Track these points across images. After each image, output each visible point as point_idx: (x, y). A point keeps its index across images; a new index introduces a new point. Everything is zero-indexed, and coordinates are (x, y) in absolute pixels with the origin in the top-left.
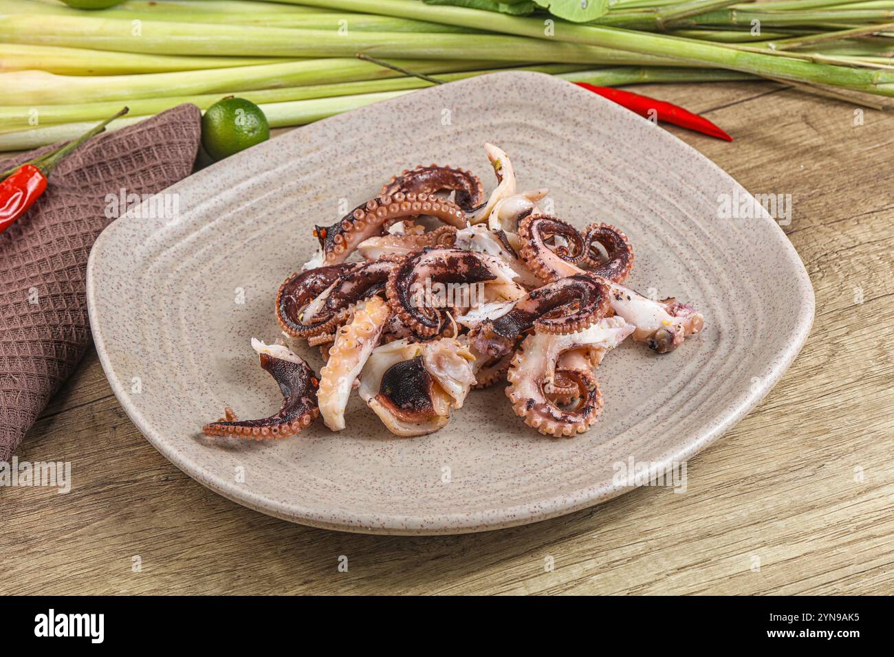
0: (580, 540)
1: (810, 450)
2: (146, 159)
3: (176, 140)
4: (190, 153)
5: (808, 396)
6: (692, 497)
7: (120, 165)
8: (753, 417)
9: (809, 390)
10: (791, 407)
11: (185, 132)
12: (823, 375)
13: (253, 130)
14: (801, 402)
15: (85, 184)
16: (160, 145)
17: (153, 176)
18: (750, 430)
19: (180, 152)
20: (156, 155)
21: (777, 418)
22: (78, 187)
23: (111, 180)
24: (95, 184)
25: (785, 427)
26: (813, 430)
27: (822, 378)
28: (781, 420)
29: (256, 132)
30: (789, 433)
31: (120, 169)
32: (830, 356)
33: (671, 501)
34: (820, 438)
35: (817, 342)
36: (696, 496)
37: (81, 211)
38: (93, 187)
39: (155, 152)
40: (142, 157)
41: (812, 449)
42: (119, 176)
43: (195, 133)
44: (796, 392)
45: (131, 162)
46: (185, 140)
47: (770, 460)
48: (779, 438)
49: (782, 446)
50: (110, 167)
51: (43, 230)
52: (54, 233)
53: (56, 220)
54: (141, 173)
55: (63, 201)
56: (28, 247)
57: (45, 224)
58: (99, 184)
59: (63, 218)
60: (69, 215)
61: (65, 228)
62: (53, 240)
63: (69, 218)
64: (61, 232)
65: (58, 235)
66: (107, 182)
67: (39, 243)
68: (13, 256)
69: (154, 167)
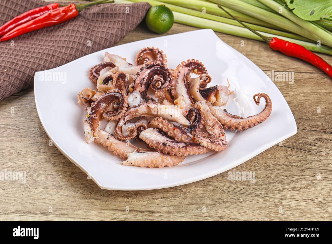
0: (150, 214)
1: (265, 218)
2: (117, 17)
5: (283, 198)
6: (204, 216)
7: (108, 16)
8: (255, 197)
9: (286, 195)
10: (273, 199)
11: (136, 12)
12: (297, 192)
13: (164, 20)
14: (279, 199)
15: (93, 19)
18: (250, 201)
19: (130, 19)
20: (121, 17)
21: (264, 201)
22: (91, 19)
23: (103, 21)
25: (264, 205)
26: (273, 211)
27: (295, 193)
28: (265, 202)
30: (263, 208)
31: (108, 18)
32: (306, 186)
33: (196, 215)
34: (273, 215)
35: (307, 179)
36: (206, 217)
37: (82, 28)
38: (95, 21)
41: (266, 218)
42: (106, 21)
44: (280, 194)
45: (112, 16)
46: (135, 15)
47: (247, 215)
48: (257, 209)
49: (256, 212)
50: (105, 16)
51: (64, 30)
52: (67, 32)
53: (71, 28)
54: (113, 22)
55: (79, 22)
56: (56, 34)
57: (67, 28)
58: (98, 21)
59: (74, 28)
60: (77, 28)
61: (72, 32)
62: (65, 34)
63: (76, 29)
64: (69, 33)
65: (68, 34)
66: (101, 21)
67: (60, 34)
68: (49, 36)
69: (119, 21)
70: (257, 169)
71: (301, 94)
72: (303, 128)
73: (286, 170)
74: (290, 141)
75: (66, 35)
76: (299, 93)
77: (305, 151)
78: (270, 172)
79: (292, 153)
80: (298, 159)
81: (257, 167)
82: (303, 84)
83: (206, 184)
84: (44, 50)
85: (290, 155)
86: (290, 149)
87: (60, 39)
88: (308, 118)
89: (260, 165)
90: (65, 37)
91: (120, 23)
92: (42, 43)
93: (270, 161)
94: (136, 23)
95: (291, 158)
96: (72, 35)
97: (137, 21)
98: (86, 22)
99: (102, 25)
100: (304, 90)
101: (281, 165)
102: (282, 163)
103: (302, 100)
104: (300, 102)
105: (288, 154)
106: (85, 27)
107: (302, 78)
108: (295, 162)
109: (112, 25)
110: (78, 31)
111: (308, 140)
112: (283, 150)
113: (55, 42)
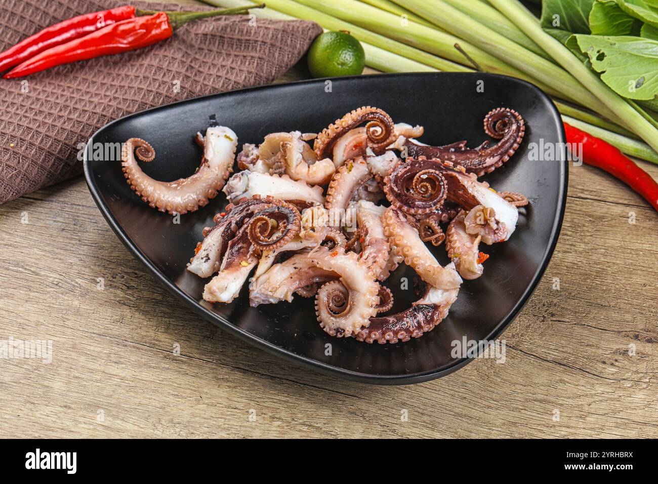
2: (250, 48)
3: (278, 44)
4: (286, 59)
7: (233, 44)
11: (289, 42)
13: (343, 64)
15: (202, 46)
16: (265, 43)
17: (247, 63)
19: (277, 55)
20: (258, 48)
22: (197, 46)
23: (220, 53)
24: (208, 50)
29: (344, 67)
31: (232, 47)
37: (176, 65)
39: (259, 46)
40: (249, 46)
42: (228, 53)
43: (298, 46)
45: (241, 45)
46: (286, 48)
50: (226, 43)
51: (141, 65)
52: (146, 71)
53: (155, 63)
54: (242, 58)
55: (172, 51)
56: (123, 73)
57: (146, 62)
58: (211, 51)
59: (161, 63)
60: (167, 63)
61: (155, 71)
62: (141, 76)
63: (165, 65)
64: (150, 73)
65: (147, 74)
66: (217, 52)
67: (132, 73)
68: (109, 74)
69: (252, 57)
70: (492, 405)
71: (601, 248)
72: (594, 324)
73: (549, 412)
74: (564, 350)
75: (144, 77)
76: (597, 247)
77: (591, 376)
78: (516, 414)
79: (566, 378)
80: (575, 391)
81: (492, 402)
82: (607, 228)
83: (385, 429)
84: (95, 107)
85: (561, 381)
86: (562, 368)
87: (131, 85)
88: (606, 304)
89: (498, 398)
90: (141, 82)
91: (254, 62)
92: (93, 90)
93: (519, 391)
94: (287, 65)
95: (562, 388)
96: (155, 77)
97: (290, 61)
98: (186, 52)
99: (220, 61)
100: (608, 241)
101: (541, 401)
102: (542, 396)
103: (599, 263)
104: (595, 266)
105: (558, 378)
106: (183, 62)
107: (607, 215)
108: (569, 398)
109: (239, 63)
110: (169, 71)
111: (600, 351)
112: (548, 369)
113: (119, 90)
